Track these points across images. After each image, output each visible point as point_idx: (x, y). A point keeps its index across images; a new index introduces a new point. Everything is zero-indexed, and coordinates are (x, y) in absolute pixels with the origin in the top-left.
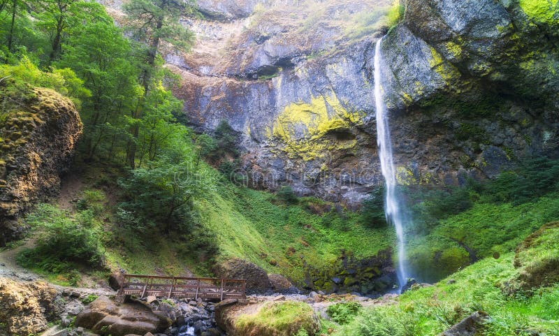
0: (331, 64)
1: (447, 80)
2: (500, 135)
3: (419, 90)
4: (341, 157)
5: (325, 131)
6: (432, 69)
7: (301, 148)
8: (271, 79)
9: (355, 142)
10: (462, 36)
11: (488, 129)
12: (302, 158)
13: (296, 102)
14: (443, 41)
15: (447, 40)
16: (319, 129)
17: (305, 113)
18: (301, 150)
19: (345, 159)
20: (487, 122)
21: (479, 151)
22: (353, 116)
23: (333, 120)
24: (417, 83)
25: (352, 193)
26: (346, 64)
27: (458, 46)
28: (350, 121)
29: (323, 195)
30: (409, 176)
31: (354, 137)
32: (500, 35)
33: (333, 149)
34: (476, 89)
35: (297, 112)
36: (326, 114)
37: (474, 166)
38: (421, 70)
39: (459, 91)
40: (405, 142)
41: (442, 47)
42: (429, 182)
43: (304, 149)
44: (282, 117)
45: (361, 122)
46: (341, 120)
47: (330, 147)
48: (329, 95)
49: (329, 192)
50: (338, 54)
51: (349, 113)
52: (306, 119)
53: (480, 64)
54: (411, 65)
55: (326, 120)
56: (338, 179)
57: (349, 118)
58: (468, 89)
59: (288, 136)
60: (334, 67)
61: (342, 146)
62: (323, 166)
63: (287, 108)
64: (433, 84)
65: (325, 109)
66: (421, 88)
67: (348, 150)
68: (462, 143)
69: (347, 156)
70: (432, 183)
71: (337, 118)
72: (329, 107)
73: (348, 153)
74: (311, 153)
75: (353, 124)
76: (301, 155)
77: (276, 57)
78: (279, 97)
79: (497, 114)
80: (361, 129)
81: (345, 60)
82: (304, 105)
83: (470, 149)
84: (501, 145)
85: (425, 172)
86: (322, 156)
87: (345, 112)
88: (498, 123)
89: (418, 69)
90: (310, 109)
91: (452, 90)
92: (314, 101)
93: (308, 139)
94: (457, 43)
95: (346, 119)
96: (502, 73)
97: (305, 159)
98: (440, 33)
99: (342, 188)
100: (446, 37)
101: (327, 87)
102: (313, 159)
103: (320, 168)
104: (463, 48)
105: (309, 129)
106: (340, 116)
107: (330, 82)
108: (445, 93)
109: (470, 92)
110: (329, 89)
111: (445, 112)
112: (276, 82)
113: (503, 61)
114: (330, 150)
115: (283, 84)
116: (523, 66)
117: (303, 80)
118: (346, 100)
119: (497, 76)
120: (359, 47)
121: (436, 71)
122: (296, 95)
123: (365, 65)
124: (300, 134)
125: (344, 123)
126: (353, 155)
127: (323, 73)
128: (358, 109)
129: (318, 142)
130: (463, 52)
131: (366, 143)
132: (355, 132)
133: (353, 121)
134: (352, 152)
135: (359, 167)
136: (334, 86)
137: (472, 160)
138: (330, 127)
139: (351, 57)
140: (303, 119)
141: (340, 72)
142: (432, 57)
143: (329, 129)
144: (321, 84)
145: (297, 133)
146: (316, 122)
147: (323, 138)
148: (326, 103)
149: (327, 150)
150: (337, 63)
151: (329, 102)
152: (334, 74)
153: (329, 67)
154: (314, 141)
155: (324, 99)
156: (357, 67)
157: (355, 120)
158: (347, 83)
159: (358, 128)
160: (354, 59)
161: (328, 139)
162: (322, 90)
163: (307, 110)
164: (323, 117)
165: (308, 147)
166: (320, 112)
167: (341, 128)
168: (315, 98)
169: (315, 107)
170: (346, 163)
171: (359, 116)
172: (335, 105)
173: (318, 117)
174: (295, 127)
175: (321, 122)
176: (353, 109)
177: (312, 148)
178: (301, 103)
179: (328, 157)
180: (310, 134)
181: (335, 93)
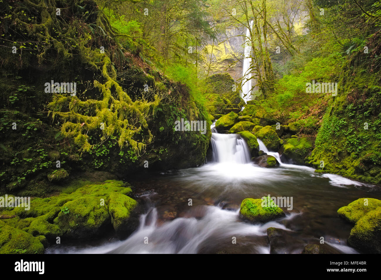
5: (224, 59)
9: (235, 65)
13: (211, 44)
16: (221, 58)
17: (215, 50)
18: (212, 67)
19: (230, 71)
22: (236, 54)
23: (228, 55)
26: (235, 31)
31: (235, 63)
36: (225, 51)
43: (213, 66)
45: (239, 57)
46: (231, 55)
47: (225, 66)
48: (227, 43)
51: (234, 53)
52: (215, 53)
55: (225, 54)
59: (207, 60)
60: (230, 30)
63: (206, 46)
65: (224, 49)
67: (232, 68)
71: (229, 54)
72: (226, 49)
74: (217, 68)
75: (235, 57)
76: (212, 69)
81: (234, 29)
82: (215, 46)
87: (233, 52)
92: (219, 45)
93: (216, 62)
95: (233, 55)
101: (226, 39)
102: (217, 71)
105: (217, 57)
106: (231, 53)
107: (227, 37)
110: (227, 41)
114: (225, 68)
124: (212, 59)
125: (232, 56)
126: (234, 70)
127: (224, 33)
128: (238, 51)
129: (220, 63)
131: (240, 65)
132: (236, 61)
135: (236, 75)
136: (229, 39)
138: (226, 58)
139: (237, 28)
141: (232, 33)
144: (223, 38)
146: (220, 55)
147: (222, 62)
148: (225, 46)
149: (223, 67)
150: (231, 29)
151: (226, 46)
152: (229, 34)
153: (227, 30)
154: (218, 63)
155: (224, 44)
156: (239, 33)
157: (237, 56)
158: (235, 39)
159: (238, 59)
160: (239, 29)
161: (224, 63)
162: (224, 40)
163: (216, 48)
164: (223, 53)
165: (215, 65)
166: (222, 50)
167: (231, 58)
168: (221, 44)
169: (219, 47)
170: (231, 73)
171: (239, 54)
172: (229, 48)
173: (221, 53)
174: (210, 56)
175: (222, 55)
176: (236, 51)
177: (217, 66)
178: (213, 45)
179: (224, 70)
180: (217, 60)
181: (229, 42)
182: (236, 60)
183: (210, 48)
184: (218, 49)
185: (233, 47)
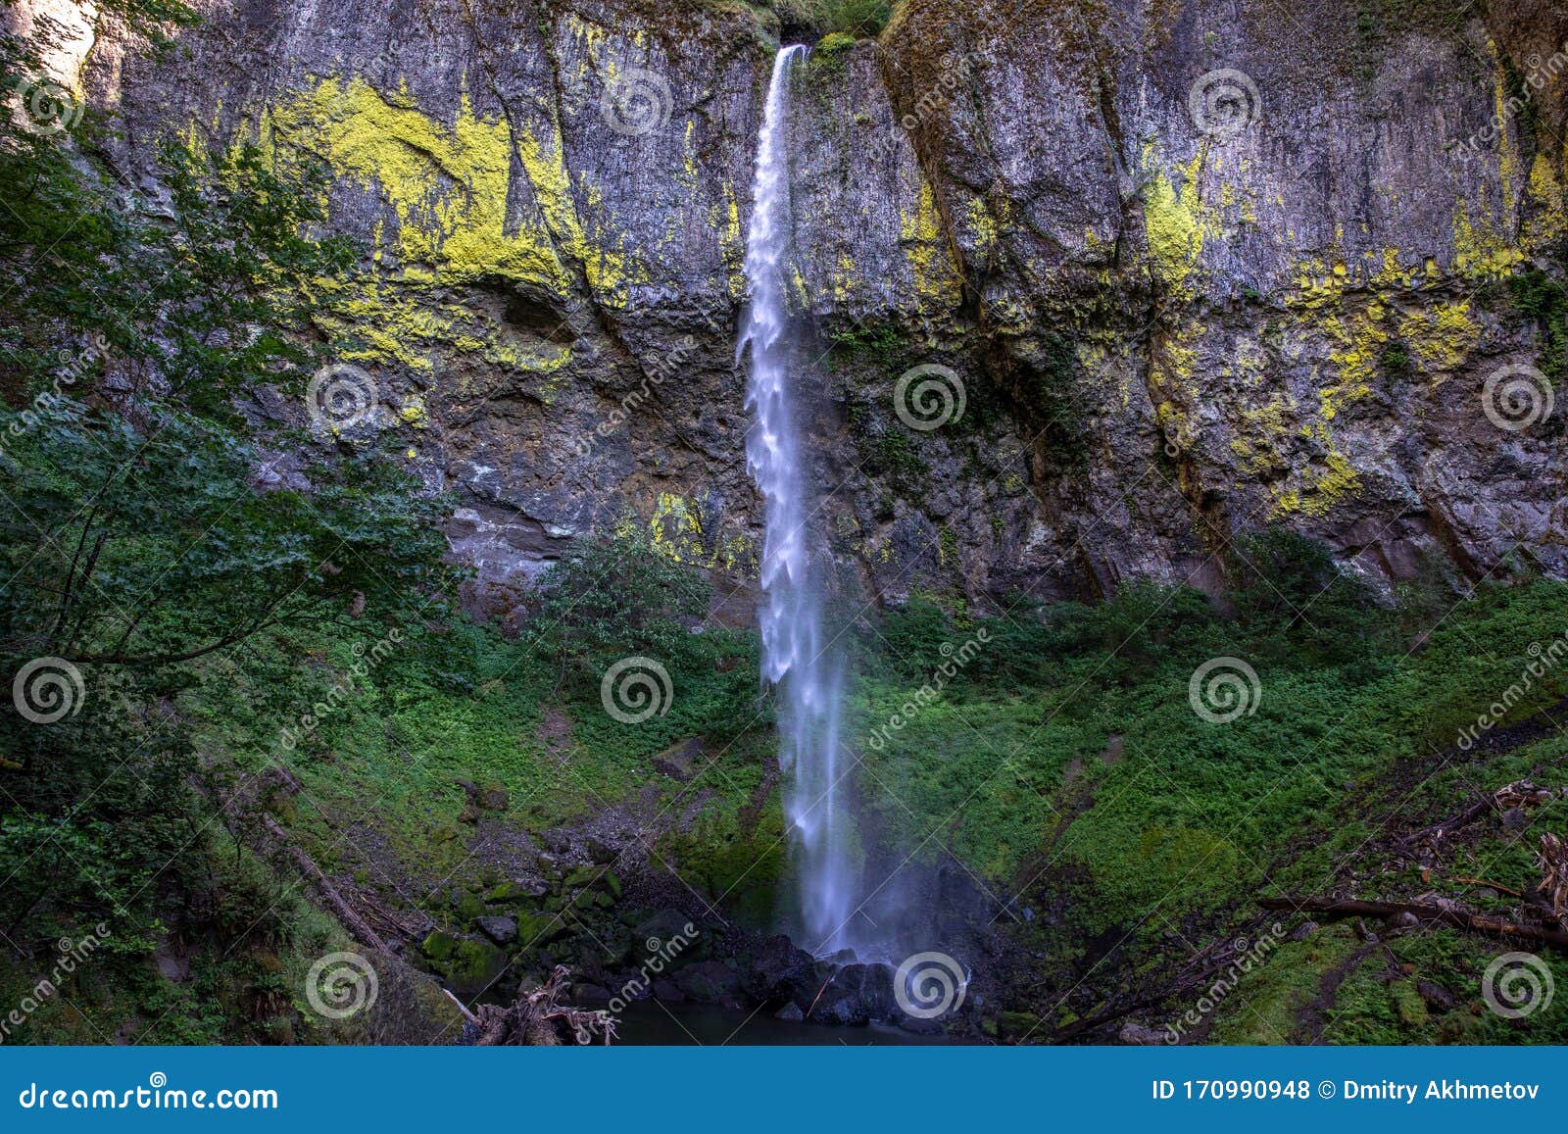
0: (584, 19)
1: (924, 299)
2: (953, 493)
3: (842, 285)
4: (496, 395)
5: (474, 269)
6: (904, 244)
9: (562, 356)
10: (1013, 203)
11: (938, 468)
14: (965, 184)
15: (977, 191)
16: (448, 249)
17: (408, 156)
19: (506, 404)
20: (945, 448)
21: (886, 516)
22: (603, 263)
23: (523, 243)
24: (846, 263)
25: (492, 542)
26: (639, 57)
27: (991, 222)
28: (582, 273)
30: (686, 533)
31: (567, 337)
32: (1084, 255)
33: (475, 351)
34: (967, 354)
35: (374, 132)
36: (500, 204)
37: (855, 553)
38: (871, 227)
39: (933, 343)
40: (722, 422)
41: (959, 200)
42: (734, 567)
43: (355, 306)
44: (291, 116)
45: (622, 300)
46: (554, 256)
47: (466, 342)
48: (540, 137)
51: (590, 244)
52: (405, 187)
53: (1013, 299)
54: (852, 194)
55: (492, 229)
56: (449, 476)
57: (583, 262)
58: (952, 347)
60: (594, 38)
61: (514, 352)
62: (413, 408)
63: (329, 88)
64: (886, 287)
65: (501, 181)
66: (849, 284)
67: (528, 376)
68: (863, 481)
69: (515, 395)
70: (739, 573)
71: (540, 242)
72: (522, 181)
73: (524, 388)
75: (584, 288)
79: (970, 439)
80: (605, 322)
81: (639, 39)
82: (415, 118)
83: (870, 504)
84: (938, 519)
85: (735, 533)
86: (423, 362)
87: (578, 232)
88: (963, 461)
89: (865, 223)
90: (440, 149)
91: (923, 332)
92: (465, 126)
93: (383, 268)
94: (992, 212)
95: (570, 261)
96: (1042, 347)
98: (971, 158)
99: (462, 514)
100: (975, 179)
101: (541, 100)
102: (375, 364)
103: (394, 407)
104: (1001, 235)
105: (406, 231)
106: (556, 238)
107: (558, 86)
108: (902, 332)
109: (952, 355)
110: (545, 113)
111: (871, 381)
113: (1059, 322)
114: (459, 353)
116: (1082, 351)
118: (596, 191)
119: (1029, 350)
121: (910, 255)
123: (706, 102)
125: (559, 270)
126: (536, 401)
128: (629, 246)
129: (424, 299)
130: (997, 247)
131: (601, 374)
132: (579, 321)
133: (594, 281)
134: (541, 390)
135: (541, 454)
136: (570, 109)
137: (863, 534)
138: (502, 264)
139: (666, 42)
140: (387, 173)
142: (916, 211)
143: (493, 269)
144: (518, 73)
146: (448, 212)
147: (451, 292)
148: (515, 158)
149: (448, 344)
150: (607, 29)
151: (530, 165)
152: (583, 66)
153: (574, 24)
154: (408, 288)
155: (514, 139)
157: (601, 279)
159: (598, 311)
160: (676, 58)
161: (469, 306)
162: (518, 100)
163: (425, 145)
164: (485, 210)
165: (369, 303)
166: (477, 183)
167: (545, 286)
168: (479, 118)
169: (461, 149)
170: (503, 424)
171: (624, 271)
172: (550, 186)
173: (461, 201)
174: (340, 190)
175: (470, 228)
176: (612, 236)
177: (388, 315)
178: (403, 101)
179: (443, 376)
180: (402, 253)
181: (564, 139)
182: (585, 317)
183: (359, 119)
184: (446, 160)
185: (592, 189)
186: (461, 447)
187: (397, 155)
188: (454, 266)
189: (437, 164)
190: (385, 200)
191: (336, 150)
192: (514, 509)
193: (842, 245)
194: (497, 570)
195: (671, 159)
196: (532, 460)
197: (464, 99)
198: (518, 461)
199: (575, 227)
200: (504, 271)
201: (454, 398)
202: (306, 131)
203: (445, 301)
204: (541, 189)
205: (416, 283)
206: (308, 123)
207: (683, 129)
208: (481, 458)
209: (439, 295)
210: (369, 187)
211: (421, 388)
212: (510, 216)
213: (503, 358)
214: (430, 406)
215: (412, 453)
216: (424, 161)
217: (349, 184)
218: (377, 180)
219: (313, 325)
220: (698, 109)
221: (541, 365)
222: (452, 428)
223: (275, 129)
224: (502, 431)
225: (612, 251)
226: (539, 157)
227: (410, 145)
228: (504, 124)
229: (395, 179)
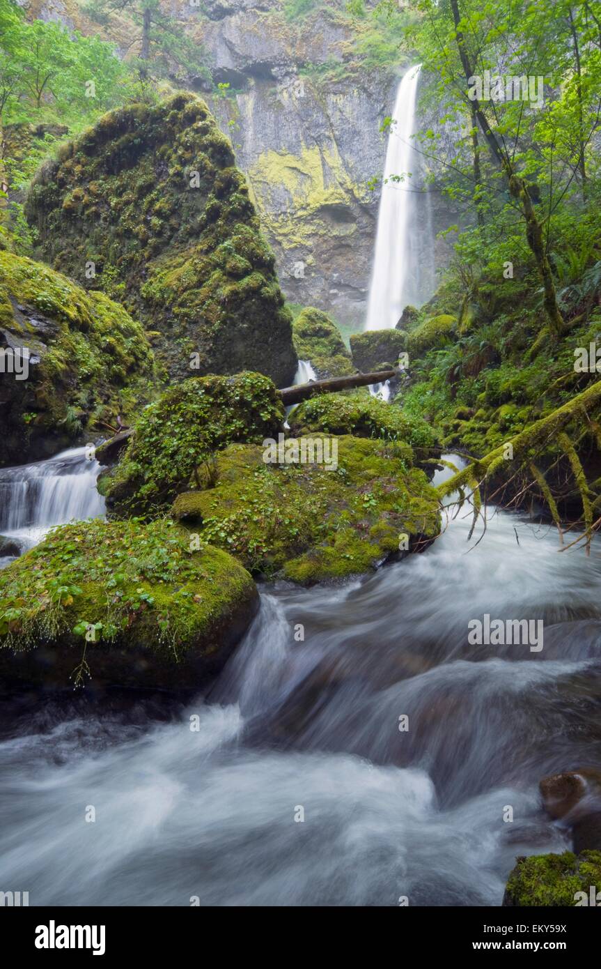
0: (335, 94)
3: (444, 165)
4: (335, 248)
5: (318, 205)
7: (280, 227)
8: (234, 96)
9: (353, 227)
12: (280, 243)
13: (276, 149)
16: (310, 201)
17: (290, 172)
18: (281, 231)
19: (339, 250)
22: (359, 187)
23: (331, 190)
25: (343, 299)
26: (357, 101)
28: (353, 194)
29: (306, 300)
31: (354, 220)
33: (325, 234)
35: (278, 167)
36: (321, 178)
43: (286, 230)
44: (254, 172)
45: (368, 200)
46: (342, 191)
47: (322, 232)
48: (329, 148)
49: (314, 297)
50: (347, 78)
51: (353, 182)
52: (291, 182)
55: (321, 188)
56: (326, 279)
57: (352, 190)
59: (261, 206)
60: (340, 100)
61: (338, 230)
63: (262, 157)
65: (320, 170)
66: (447, 164)
67: (344, 238)
69: (342, 246)
71: (336, 187)
72: (327, 167)
73: (343, 242)
74: (295, 238)
75: (355, 200)
76: (279, 238)
77: (247, 57)
78: (249, 134)
81: (356, 94)
82: (289, 157)
86: (309, 243)
87: (348, 179)
89: (448, 137)
90: (298, 165)
92: (305, 154)
93: (292, 214)
95: (349, 191)
97: (286, 245)
99: (332, 291)
101: (327, 133)
102: (296, 248)
105: (295, 199)
106: (341, 184)
107: (331, 125)
110: (329, 138)
112: (244, 104)
114: (320, 237)
115: (256, 112)
117: (290, 112)
118: (352, 161)
120: (378, 77)
122: (277, 137)
123: (383, 109)
124: (281, 204)
125: (345, 195)
126: (348, 246)
127: (322, 109)
128: (366, 178)
129: (306, 221)
131: (367, 230)
132: (356, 212)
133: (357, 196)
134: (349, 242)
135: (354, 265)
136: (337, 133)
138: (326, 200)
139: (365, 90)
140: (285, 180)
141: (348, 111)
143: (323, 203)
144: (317, 126)
145: (276, 204)
146: (305, 188)
147: (313, 216)
148: (323, 159)
149: (316, 234)
150: (344, 94)
151: (328, 160)
152: (338, 113)
153: (332, 98)
154: (300, 219)
155: (321, 152)
156: (372, 109)
157: (360, 194)
158: (356, 133)
159: (362, 207)
160: (370, 95)
161: (320, 219)
162: (319, 136)
163: (294, 166)
164: (317, 182)
165: (291, 227)
166: (313, 173)
167: (340, 203)
168: (308, 148)
169: (305, 162)
170: (339, 257)
171: (366, 188)
172: (335, 165)
173: (309, 181)
174: (273, 191)
175: (314, 190)
176: (359, 176)
177: (296, 230)
178: (284, 152)
179: (317, 246)
180: (295, 207)
181: (338, 145)
182: (358, 210)
183: (273, 164)
184: (302, 169)
185: (350, 161)
186: (328, 269)
187: (287, 172)
188: (311, 206)
189: (299, 171)
190: (286, 190)
191: (269, 178)
192: (348, 286)
193: (441, 149)
194: (345, 307)
195: (375, 138)
196: (351, 268)
197: (302, 144)
198: (347, 269)
199: (347, 178)
200: (327, 203)
201: (322, 253)
202: (259, 175)
203: (312, 219)
204: (333, 168)
205: (302, 216)
206: (259, 172)
207: (377, 124)
208: (335, 271)
209: (309, 218)
210: (281, 187)
211: (311, 251)
212: (325, 182)
213: (335, 234)
214: (315, 257)
215: (313, 275)
216: (295, 171)
217: (274, 188)
218: (282, 184)
219: (276, 241)
220: (381, 114)
221: (348, 232)
222: (324, 263)
223: (251, 178)
224: (340, 260)
225: (361, 182)
226: (330, 155)
227: (290, 168)
228: (317, 148)
229: (288, 181)
